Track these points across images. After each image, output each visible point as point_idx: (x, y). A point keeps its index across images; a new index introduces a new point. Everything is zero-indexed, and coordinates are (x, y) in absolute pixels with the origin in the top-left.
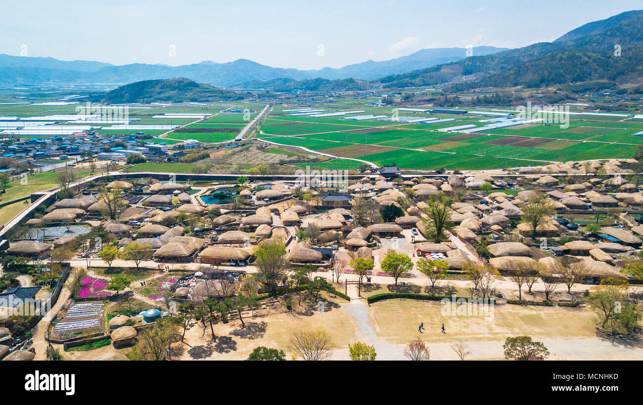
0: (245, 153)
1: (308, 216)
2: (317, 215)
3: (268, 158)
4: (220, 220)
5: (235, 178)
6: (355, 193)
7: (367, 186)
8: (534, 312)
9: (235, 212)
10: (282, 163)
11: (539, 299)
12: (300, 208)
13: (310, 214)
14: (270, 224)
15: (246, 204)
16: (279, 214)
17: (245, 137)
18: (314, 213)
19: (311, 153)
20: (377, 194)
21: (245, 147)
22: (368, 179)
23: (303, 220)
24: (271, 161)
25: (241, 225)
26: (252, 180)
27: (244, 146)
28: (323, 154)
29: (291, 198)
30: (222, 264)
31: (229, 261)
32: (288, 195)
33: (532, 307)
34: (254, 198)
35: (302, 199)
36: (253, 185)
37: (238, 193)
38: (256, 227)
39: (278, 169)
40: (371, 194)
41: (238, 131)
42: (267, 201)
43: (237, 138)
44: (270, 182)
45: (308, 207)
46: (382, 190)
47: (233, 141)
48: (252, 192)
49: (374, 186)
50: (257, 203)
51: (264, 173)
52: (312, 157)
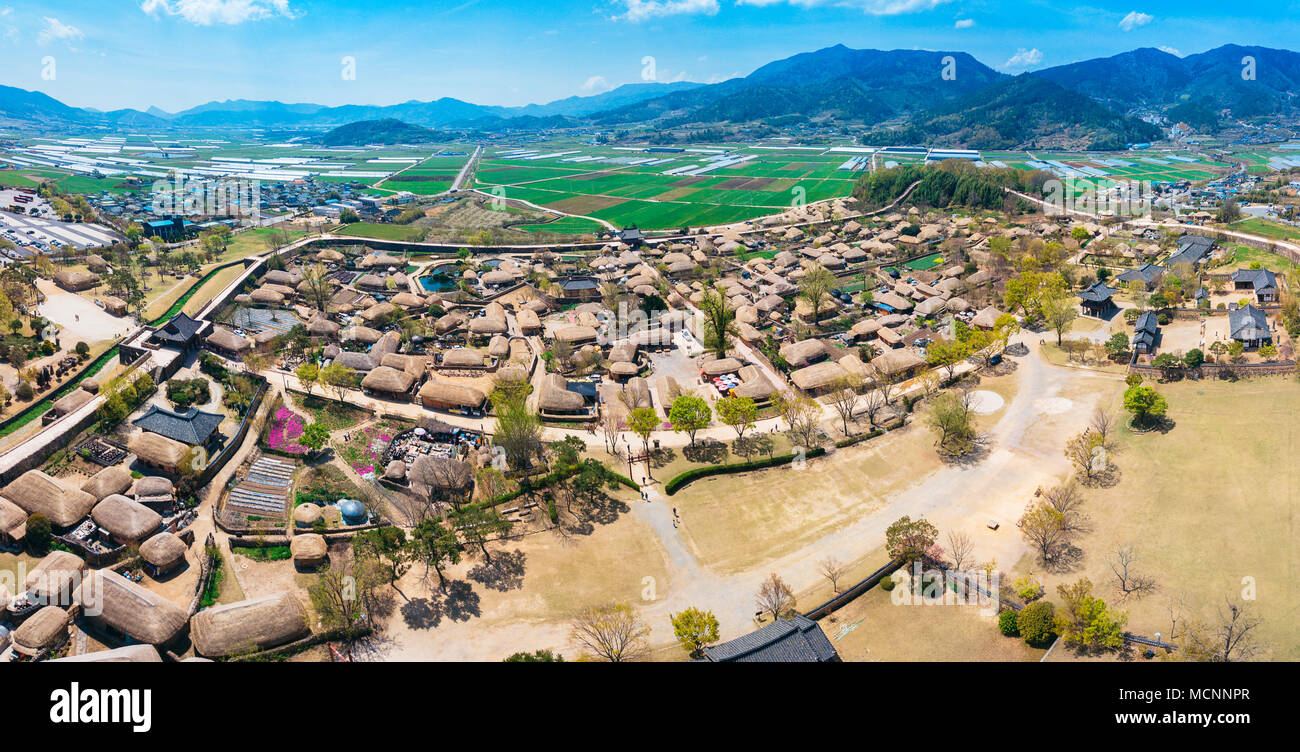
0: (462, 210)
1: (550, 316)
2: (561, 315)
3: (489, 218)
4: (443, 322)
5: (456, 250)
6: (599, 272)
7: (611, 262)
8: (870, 453)
9: (460, 308)
10: (506, 225)
11: (864, 427)
12: (537, 302)
13: (552, 312)
14: (505, 334)
15: (472, 294)
16: (514, 313)
17: (460, 187)
18: (558, 310)
19: (537, 210)
20: (625, 273)
21: (461, 201)
22: (610, 249)
23: (546, 325)
24: (493, 223)
25: (470, 334)
26: (475, 252)
27: (460, 199)
28: (549, 210)
29: (525, 284)
30: (451, 411)
31: (459, 407)
32: (520, 279)
33: (864, 443)
34: (481, 284)
35: (537, 285)
36: (478, 261)
37: (461, 274)
38: (489, 338)
39: (502, 235)
40: (619, 273)
41: (452, 179)
42: (497, 289)
43: (453, 188)
44: (495, 256)
45: (548, 299)
46: (630, 266)
47: (448, 192)
48: (477, 272)
49: (619, 259)
50: (486, 292)
51: (486, 243)
52: (538, 215)
